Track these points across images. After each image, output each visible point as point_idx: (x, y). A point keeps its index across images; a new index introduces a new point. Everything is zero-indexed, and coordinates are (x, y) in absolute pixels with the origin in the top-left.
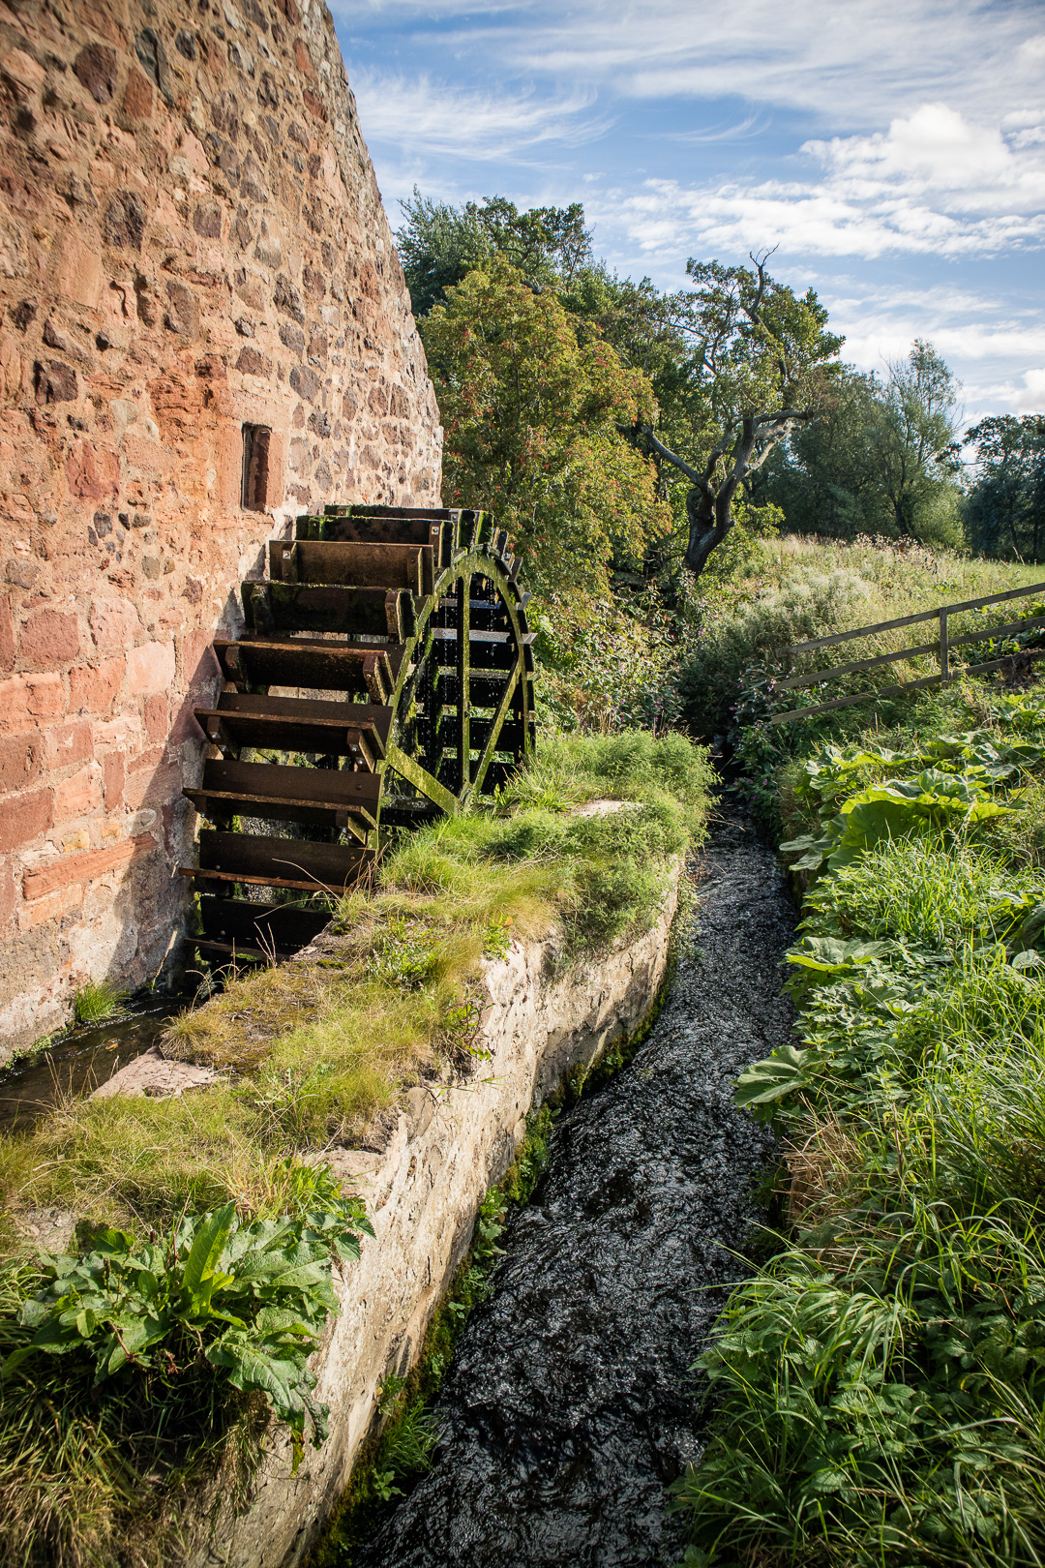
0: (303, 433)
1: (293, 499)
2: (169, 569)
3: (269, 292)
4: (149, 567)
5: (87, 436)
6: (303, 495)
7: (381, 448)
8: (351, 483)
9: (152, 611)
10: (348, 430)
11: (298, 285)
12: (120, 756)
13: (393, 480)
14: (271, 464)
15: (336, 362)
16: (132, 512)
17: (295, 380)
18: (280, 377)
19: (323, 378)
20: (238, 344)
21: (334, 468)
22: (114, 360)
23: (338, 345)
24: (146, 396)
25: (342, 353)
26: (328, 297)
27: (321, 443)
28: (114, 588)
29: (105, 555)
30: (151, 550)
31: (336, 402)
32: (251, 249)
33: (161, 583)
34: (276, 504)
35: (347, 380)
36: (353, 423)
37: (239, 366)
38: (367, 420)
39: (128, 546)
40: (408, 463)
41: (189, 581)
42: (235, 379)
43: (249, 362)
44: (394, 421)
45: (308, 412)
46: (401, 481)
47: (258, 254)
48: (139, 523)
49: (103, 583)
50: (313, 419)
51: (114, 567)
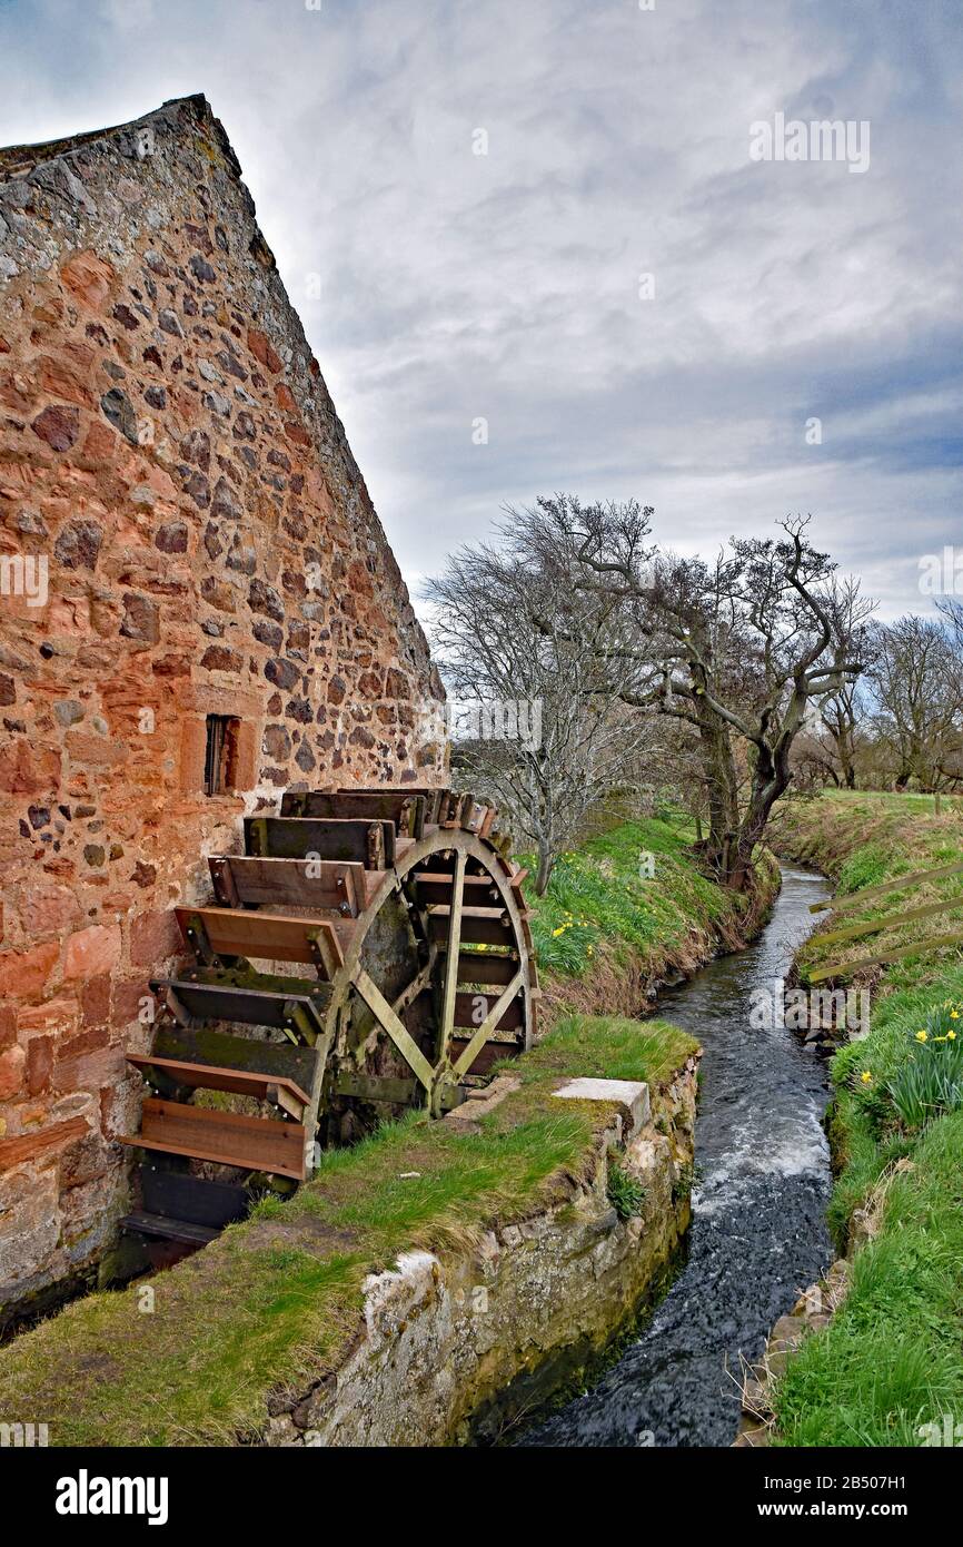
0: (281, 720)
1: (268, 782)
2: (116, 854)
3: (242, 597)
4: (92, 854)
5: (24, 737)
6: (279, 778)
7: (374, 728)
8: (338, 763)
9: (92, 896)
10: (335, 713)
11: (276, 586)
12: (48, 1040)
13: (392, 756)
14: (241, 750)
15: (321, 652)
16: (73, 805)
17: (270, 671)
18: (254, 669)
19: (304, 668)
20: (205, 643)
21: (316, 750)
22: (61, 669)
23: (324, 637)
24: (97, 696)
25: (328, 644)
26: (312, 596)
27: (301, 727)
28: (49, 877)
29: (40, 845)
30: (97, 839)
31: (318, 690)
32: (222, 558)
33: (106, 868)
34: (248, 786)
35: (333, 669)
36: (341, 707)
37: (205, 662)
38: (357, 701)
39: (68, 836)
40: (408, 740)
41: (140, 866)
42: (199, 675)
43: (216, 659)
44: (390, 702)
45: (286, 698)
46: (402, 757)
47: (229, 563)
48: (82, 813)
49: (37, 873)
50: (292, 706)
51: (50, 856)
